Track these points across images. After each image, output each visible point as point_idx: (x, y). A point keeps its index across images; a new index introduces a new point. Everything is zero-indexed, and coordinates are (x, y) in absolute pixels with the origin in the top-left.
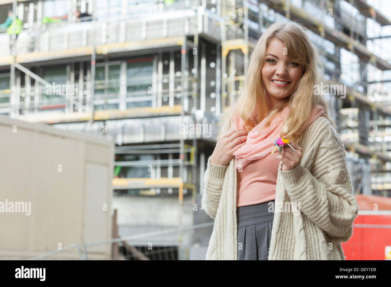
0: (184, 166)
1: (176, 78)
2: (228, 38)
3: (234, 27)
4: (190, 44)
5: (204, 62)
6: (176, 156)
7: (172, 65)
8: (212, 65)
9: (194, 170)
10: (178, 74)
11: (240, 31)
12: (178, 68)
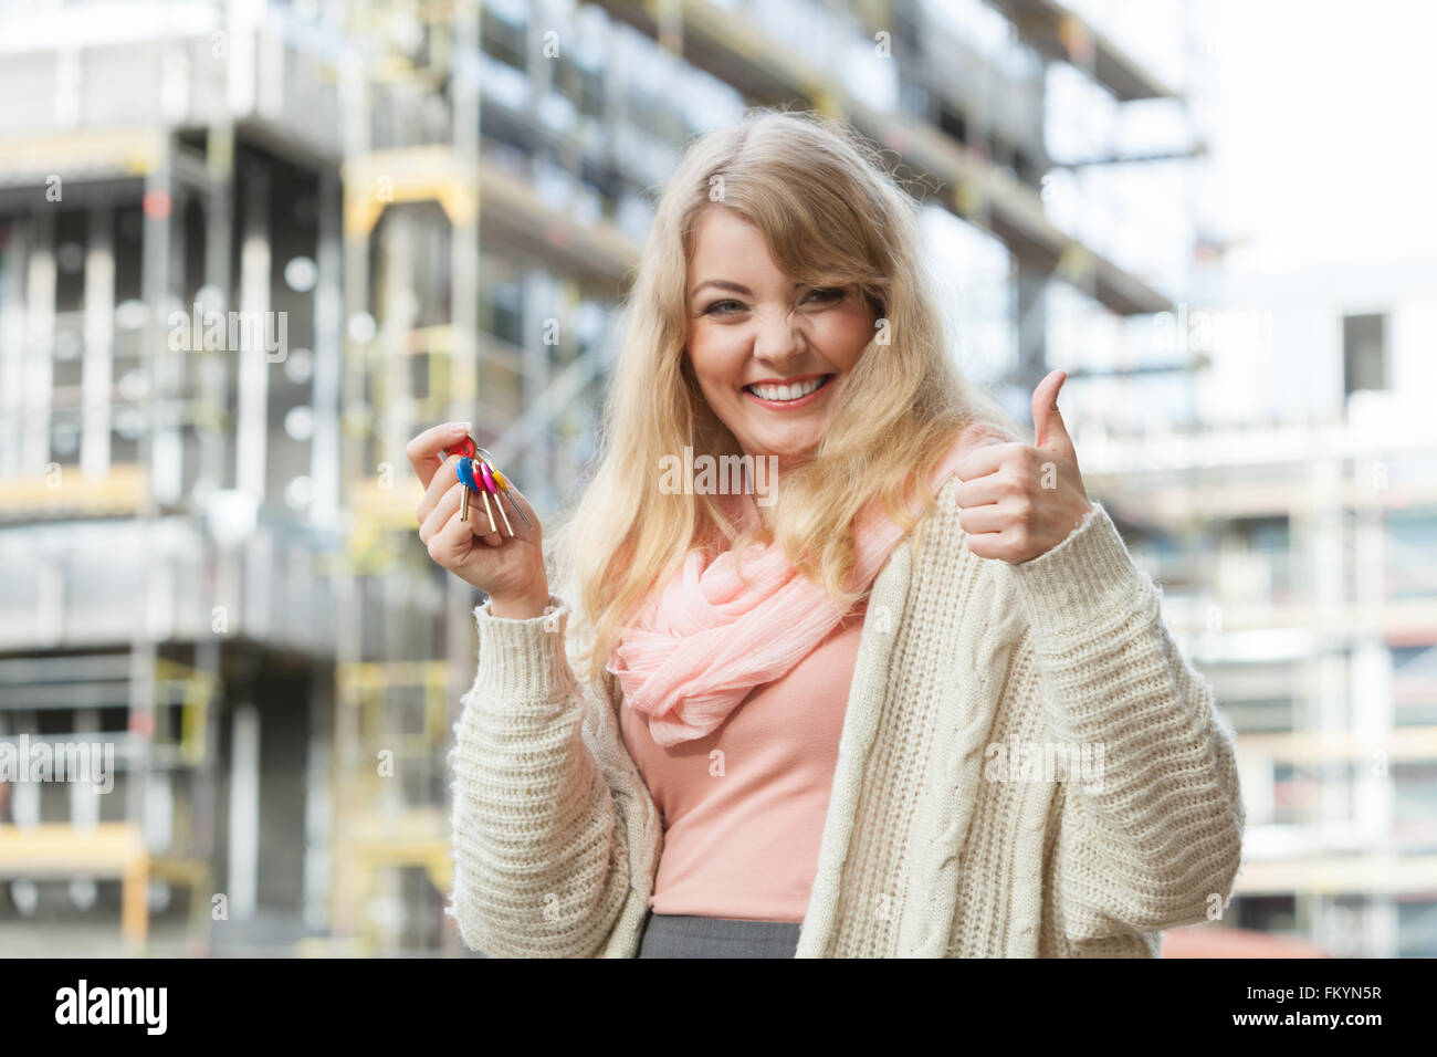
0: (157, 771)
1: (121, 335)
2: (381, 141)
3: (408, 90)
4: (189, 165)
5: (257, 257)
6: (114, 720)
7: (100, 270)
8: (299, 273)
9: (204, 792)
10: (132, 313)
11: (435, 112)
12: (129, 284)
